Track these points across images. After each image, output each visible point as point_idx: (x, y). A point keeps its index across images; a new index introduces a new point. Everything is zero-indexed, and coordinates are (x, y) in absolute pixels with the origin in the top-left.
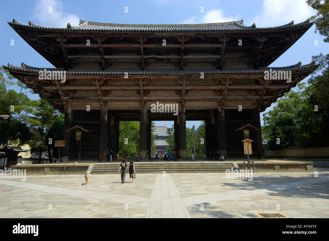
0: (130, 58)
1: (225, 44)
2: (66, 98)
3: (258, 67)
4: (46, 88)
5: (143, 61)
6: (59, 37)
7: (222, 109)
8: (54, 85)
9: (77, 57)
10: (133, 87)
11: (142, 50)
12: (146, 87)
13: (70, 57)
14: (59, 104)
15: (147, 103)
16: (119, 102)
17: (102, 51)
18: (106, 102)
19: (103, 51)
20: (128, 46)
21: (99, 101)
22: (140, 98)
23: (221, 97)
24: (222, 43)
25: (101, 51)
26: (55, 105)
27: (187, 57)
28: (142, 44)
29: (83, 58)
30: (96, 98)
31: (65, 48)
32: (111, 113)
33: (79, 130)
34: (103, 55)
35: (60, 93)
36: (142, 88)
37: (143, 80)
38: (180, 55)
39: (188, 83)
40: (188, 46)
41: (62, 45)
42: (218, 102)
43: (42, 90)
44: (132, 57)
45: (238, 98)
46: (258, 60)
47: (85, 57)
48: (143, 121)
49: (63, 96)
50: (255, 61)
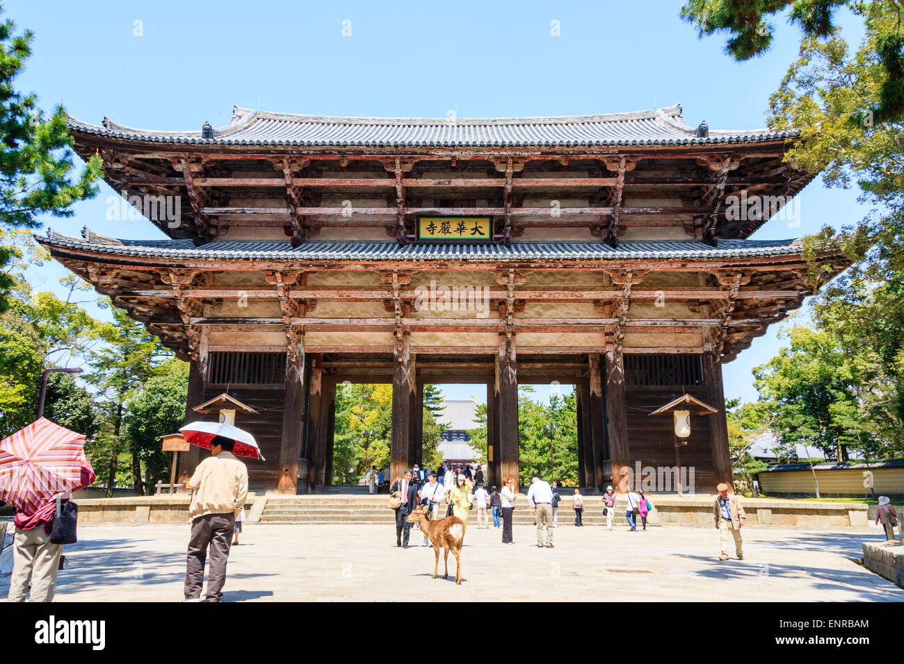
0: (369, 213)
1: (622, 178)
2: (195, 320)
3: (715, 238)
4: (143, 293)
5: (402, 223)
6: (182, 161)
7: (617, 353)
8: (164, 287)
9: (226, 212)
10: (373, 292)
11: (399, 194)
12: (409, 292)
13: (207, 211)
14: (177, 335)
15: (412, 334)
16: (336, 331)
17: (293, 196)
18: (301, 332)
19: (296, 195)
20: (364, 182)
21: (285, 328)
22: (392, 321)
23: (612, 321)
24: (615, 175)
25: (290, 195)
26: (166, 337)
27: (520, 212)
28: (399, 179)
29: (243, 213)
30: (275, 320)
31: (195, 188)
32: (313, 360)
33: (228, 405)
34: (295, 206)
35: (181, 306)
36: (399, 296)
37: (401, 274)
38: (502, 206)
39: (521, 282)
40: (524, 183)
41: (190, 179)
42: (606, 334)
43: (134, 299)
44: (372, 211)
45: (658, 323)
46: (715, 219)
47: (248, 210)
48: (400, 382)
49: (188, 315)
50: (709, 224)
